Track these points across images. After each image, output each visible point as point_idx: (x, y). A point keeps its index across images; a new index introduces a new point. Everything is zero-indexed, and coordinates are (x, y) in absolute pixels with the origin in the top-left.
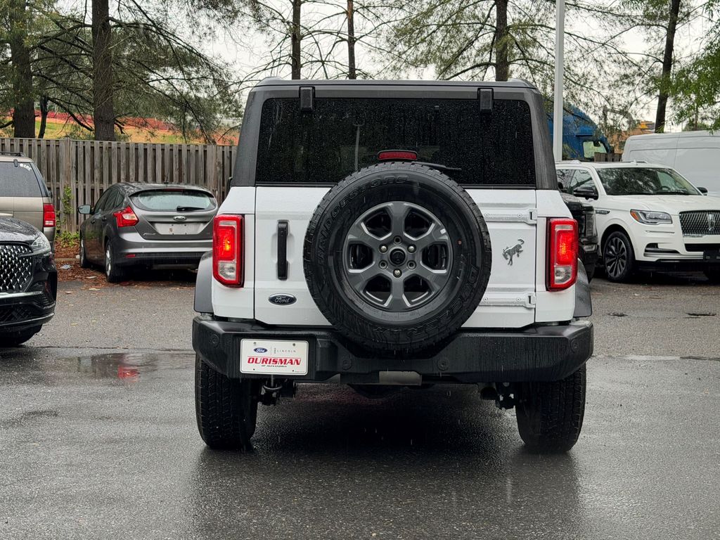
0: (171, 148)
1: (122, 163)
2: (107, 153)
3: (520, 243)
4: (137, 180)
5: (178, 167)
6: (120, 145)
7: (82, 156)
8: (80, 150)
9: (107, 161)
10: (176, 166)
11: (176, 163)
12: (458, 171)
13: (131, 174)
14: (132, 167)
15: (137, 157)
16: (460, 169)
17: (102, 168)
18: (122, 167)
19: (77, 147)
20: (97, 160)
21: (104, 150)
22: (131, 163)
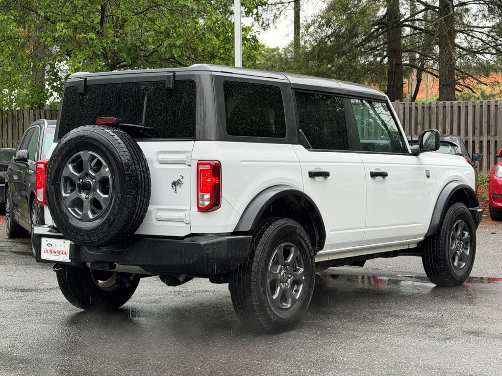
0: (481, 104)
1: (439, 119)
2: (428, 112)
3: (180, 178)
4: (452, 133)
5: (487, 120)
6: (438, 105)
7: (408, 115)
8: (407, 110)
9: (428, 118)
10: (485, 119)
11: (485, 117)
12: (151, 129)
13: (447, 127)
14: (448, 122)
15: (452, 113)
16: (152, 128)
17: (424, 124)
18: (439, 122)
19: (404, 108)
20: (420, 118)
21: (425, 109)
22: (447, 119)
